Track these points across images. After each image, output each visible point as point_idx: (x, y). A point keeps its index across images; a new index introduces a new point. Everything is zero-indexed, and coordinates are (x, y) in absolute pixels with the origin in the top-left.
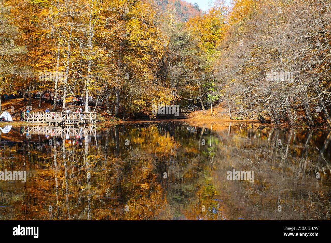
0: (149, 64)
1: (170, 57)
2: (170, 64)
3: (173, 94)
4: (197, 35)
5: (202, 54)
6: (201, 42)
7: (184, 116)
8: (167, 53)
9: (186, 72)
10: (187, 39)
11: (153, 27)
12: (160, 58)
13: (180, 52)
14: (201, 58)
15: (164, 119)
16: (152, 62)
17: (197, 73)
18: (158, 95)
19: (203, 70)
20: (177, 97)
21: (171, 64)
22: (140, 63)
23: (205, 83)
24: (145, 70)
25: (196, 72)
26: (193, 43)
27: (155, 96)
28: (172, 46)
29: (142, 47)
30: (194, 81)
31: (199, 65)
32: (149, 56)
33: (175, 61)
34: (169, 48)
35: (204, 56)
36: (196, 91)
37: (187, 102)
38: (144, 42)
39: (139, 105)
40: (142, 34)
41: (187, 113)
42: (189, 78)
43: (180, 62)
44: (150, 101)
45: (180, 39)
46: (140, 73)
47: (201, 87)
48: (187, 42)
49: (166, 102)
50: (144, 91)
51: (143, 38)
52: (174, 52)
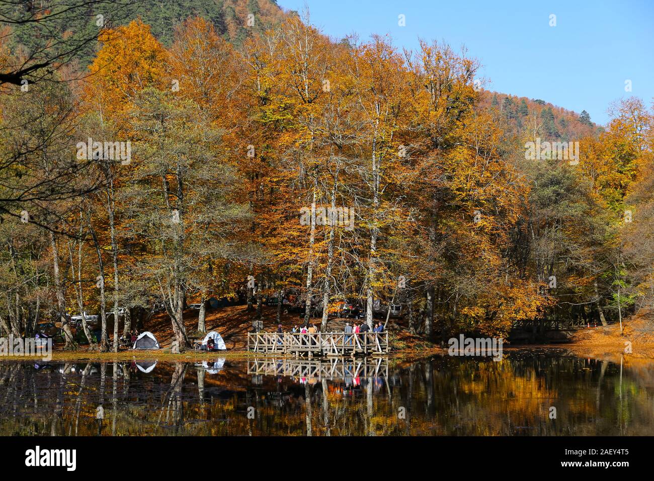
0: (492, 235)
1: (533, 219)
2: (533, 234)
3: (541, 293)
4: (586, 174)
5: (599, 213)
6: (595, 188)
7: (565, 337)
8: (526, 212)
9: (567, 249)
10: (567, 182)
11: (497, 162)
12: (513, 222)
13: (552, 210)
14: (596, 220)
15: (525, 344)
16: (496, 230)
17: (590, 251)
18: (511, 295)
19: (601, 244)
20: (548, 299)
21: (535, 235)
22: (473, 233)
23: (605, 271)
24: (483, 246)
25: (588, 249)
26: (578, 191)
27: (505, 299)
28: (536, 198)
29: (476, 201)
30: (583, 267)
31: (593, 234)
32: (492, 218)
33: (543, 227)
34: (531, 202)
35: (603, 216)
36: (589, 288)
37: (570, 310)
38: (481, 190)
39: (474, 318)
40: (477, 174)
41: (571, 331)
42: (573, 262)
43: (553, 230)
44: (495, 307)
45: (552, 184)
46: (474, 252)
47: (598, 279)
48: (568, 190)
49: (527, 309)
50: (483, 288)
51: (479, 184)
52: (541, 209)
